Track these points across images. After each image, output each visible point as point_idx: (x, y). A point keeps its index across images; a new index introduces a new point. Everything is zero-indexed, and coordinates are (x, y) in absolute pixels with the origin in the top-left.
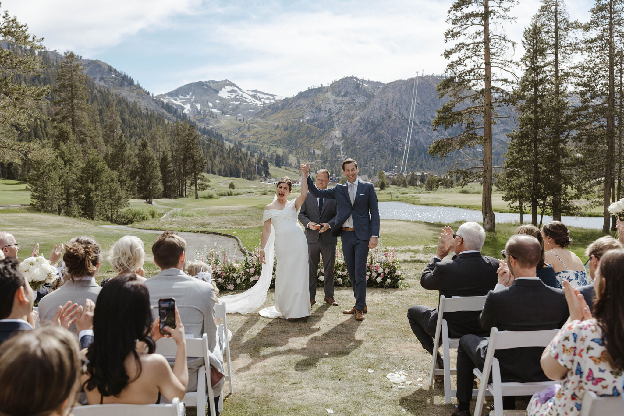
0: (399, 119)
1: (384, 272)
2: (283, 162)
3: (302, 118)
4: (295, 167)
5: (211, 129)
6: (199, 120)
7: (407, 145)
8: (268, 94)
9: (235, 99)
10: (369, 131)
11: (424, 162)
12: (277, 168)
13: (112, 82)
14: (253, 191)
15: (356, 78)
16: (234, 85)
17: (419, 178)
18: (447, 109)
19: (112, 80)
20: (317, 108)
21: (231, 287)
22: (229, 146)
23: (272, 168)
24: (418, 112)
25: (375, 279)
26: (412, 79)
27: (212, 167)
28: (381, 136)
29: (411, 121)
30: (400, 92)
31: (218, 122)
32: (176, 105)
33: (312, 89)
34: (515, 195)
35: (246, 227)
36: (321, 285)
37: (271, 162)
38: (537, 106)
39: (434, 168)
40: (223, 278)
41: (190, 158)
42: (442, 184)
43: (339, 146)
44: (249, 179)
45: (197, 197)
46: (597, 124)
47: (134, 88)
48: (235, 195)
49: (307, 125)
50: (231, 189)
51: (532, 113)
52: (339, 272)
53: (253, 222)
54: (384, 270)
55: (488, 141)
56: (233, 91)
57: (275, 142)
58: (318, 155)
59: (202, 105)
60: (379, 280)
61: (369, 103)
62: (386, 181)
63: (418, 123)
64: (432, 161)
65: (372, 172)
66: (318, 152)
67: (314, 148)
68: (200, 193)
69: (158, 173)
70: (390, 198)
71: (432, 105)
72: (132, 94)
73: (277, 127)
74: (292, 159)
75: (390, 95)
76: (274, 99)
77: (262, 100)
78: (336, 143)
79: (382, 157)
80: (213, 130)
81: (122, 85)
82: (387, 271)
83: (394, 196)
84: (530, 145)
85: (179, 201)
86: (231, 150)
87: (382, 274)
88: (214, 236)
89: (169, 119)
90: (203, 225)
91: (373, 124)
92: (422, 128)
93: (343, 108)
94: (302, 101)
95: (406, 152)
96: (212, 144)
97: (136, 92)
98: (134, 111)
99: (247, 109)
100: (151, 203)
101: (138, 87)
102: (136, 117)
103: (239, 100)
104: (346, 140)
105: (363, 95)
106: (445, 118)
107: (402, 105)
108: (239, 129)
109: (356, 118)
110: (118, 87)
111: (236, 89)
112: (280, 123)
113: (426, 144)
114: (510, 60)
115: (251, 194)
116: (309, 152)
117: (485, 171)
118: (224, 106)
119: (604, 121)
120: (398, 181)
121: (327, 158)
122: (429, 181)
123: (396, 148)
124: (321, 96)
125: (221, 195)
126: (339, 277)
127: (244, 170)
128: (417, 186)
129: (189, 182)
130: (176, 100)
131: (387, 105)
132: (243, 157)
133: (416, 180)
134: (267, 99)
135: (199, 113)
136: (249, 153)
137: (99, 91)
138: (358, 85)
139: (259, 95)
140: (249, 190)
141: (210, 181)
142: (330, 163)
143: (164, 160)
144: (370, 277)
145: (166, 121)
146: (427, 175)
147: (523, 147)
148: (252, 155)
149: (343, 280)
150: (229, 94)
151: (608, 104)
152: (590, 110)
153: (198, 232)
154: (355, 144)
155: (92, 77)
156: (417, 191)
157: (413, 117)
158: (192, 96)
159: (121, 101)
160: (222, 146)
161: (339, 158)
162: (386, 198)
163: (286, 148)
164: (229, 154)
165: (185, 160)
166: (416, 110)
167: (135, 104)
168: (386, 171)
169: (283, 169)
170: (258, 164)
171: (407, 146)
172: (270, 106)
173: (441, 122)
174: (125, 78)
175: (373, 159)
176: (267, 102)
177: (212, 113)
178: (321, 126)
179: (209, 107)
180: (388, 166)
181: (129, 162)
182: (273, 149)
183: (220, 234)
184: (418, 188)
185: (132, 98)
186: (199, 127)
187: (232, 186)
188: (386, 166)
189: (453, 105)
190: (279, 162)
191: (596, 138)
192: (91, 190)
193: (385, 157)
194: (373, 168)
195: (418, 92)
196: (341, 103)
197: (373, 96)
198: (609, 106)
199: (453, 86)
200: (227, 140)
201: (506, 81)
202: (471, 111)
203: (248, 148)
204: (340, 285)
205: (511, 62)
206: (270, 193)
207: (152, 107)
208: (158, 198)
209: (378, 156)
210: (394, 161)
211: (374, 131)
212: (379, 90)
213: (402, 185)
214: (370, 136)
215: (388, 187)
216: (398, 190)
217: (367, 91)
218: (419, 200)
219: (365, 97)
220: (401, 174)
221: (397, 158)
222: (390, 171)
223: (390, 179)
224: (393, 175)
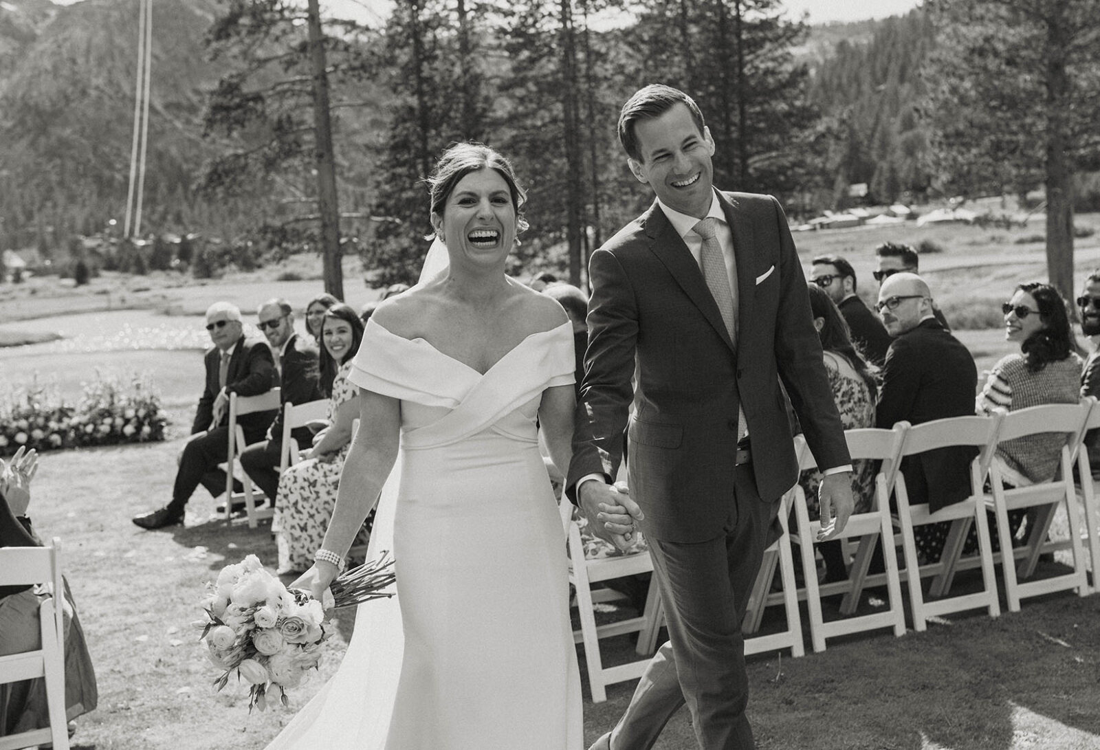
0: (111, 98)
1: (137, 416)
7: (137, 167)
10: (29, 131)
11: (185, 208)
17: (176, 250)
18: (229, 89)
24: (159, 79)
25: (122, 429)
28: (63, 143)
29: (142, 102)
30: (106, 26)
34: (392, 276)
38: (422, 80)
39: (211, 223)
42: (232, 260)
46: (546, 115)
51: (413, 94)
52: (52, 424)
54: (137, 411)
55: (326, 158)
60: (129, 430)
61: (22, 54)
62: (89, 262)
63: (159, 107)
64: (205, 205)
65: (49, 238)
70: (104, 305)
71: (193, 61)
75: (78, 34)
79: (72, 199)
82: (142, 413)
83: (115, 298)
84: (414, 166)
87: (134, 420)
91: (39, 113)
92: (171, 121)
95: (136, 185)
106: (227, 109)
107: (113, 59)
113: (186, 160)
117: (324, 226)
119: (558, 109)
120: (121, 259)
122: (200, 256)
123: (107, 173)
126: (54, 432)
128: (172, 269)
131: (74, 61)
133: (168, 254)
144: (112, 425)
146: (193, 241)
147: (399, 170)
149: (63, 438)
151: (564, 72)
152: (532, 87)
156: (173, 283)
157: (144, 92)
162: (93, 306)
166: (152, 74)
168: (88, 235)
171: (138, 170)
173: (218, 117)
175: (49, 204)
180: (92, 221)
184: (175, 274)
188: (86, 222)
189: (242, 77)
191: (546, 145)
193: (79, 199)
194: (50, 229)
195: (155, 27)
197: (33, 38)
198: (565, 78)
199: (238, 33)
201: (352, 24)
202: (285, 92)
204: (58, 447)
209: (60, 197)
210: (106, 209)
211: (43, 130)
212: (48, 22)
213: (133, 269)
214: (33, 144)
215: (97, 275)
216: (123, 284)
217: (16, 22)
218: (179, 303)
219: (9, 39)
220: (128, 241)
221: (112, 200)
222: (98, 235)
223: (99, 254)
224: (105, 244)
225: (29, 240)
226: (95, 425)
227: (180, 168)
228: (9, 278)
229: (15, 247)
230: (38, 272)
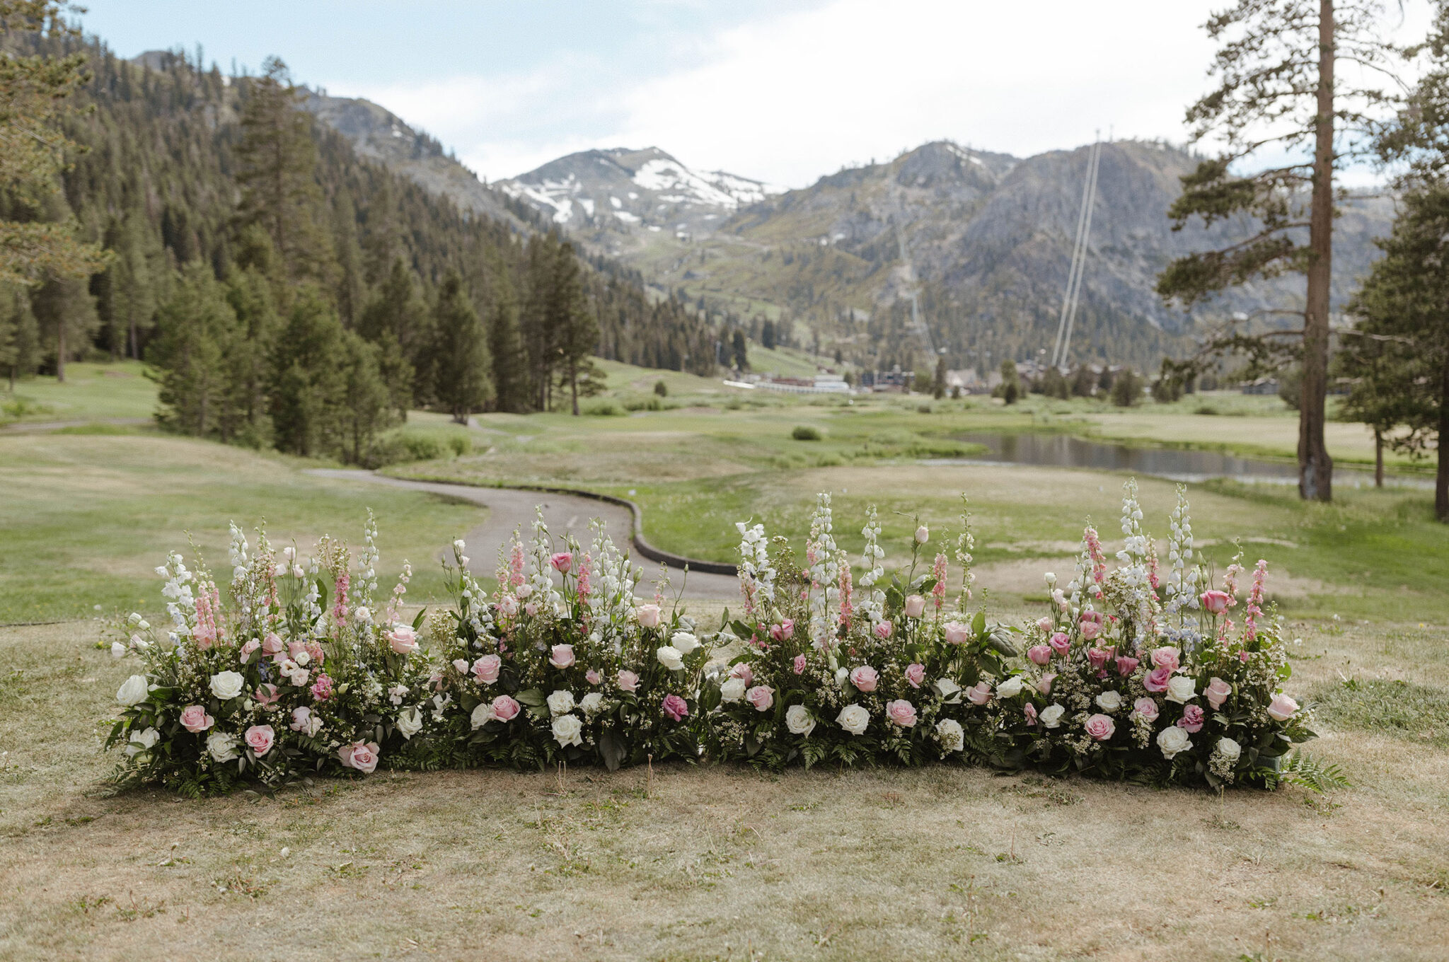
0: (1054, 241)
1: (1202, 700)
2: (779, 338)
3: (827, 235)
4: (808, 350)
5: (618, 258)
6: (587, 238)
7: (1071, 302)
8: (748, 181)
9: (673, 191)
10: (980, 268)
11: (1109, 340)
12: (766, 351)
13: (394, 148)
14: (708, 401)
15: (953, 145)
16: (671, 158)
17: (1097, 379)
18: (1211, 174)
19: (395, 144)
20: (861, 213)
21: (363, 755)
22: (657, 300)
23: (754, 351)
24: (1097, 225)
25: (1153, 737)
26: (1086, 149)
27: (617, 345)
29: (1081, 245)
30: (1056, 177)
31: (632, 242)
32: (539, 203)
33: (850, 171)
35: (669, 479)
36: (849, 758)
37: (751, 336)
39: (1133, 357)
40: (320, 711)
41: (561, 320)
43: (909, 302)
44: (701, 375)
45: (575, 413)
47: (444, 162)
48: (667, 408)
49: (837, 252)
50: (659, 398)
52: (946, 686)
53: (690, 469)
54: (1202, 684)
55: (1322, 260)
56: (667, 172)
57: (763, 290)
58: (861, 322)
59: (598, 204)
60: (1174, 740)
61: (982, 201)
62: (1019, 384)
63: (1096, 250)
64: (1128, 341)
65: (986, 363)
66: (862, 315)
67: (852, 307)
68: (583, 402)
69: (483, 353)
70: (1028, 423)
72: (438, 177)
73: (768, 257)
74: (801, 331)
75: (1032, 183)
76: (761, 191)
77: (735, 194)
78: (904, 295)
79: (1011, 328)
80: (622, 261)
81: (416, 156)
82: (1218, 691)
83: (1039, 418)
85: (533, 419)
86: (661, 307)
87: (1192, 712)
88: (578, 500)
89: (521, 235)
90: (560, 473)
91: (990, 253)
92: (1105, 264)
93: (922, 212)
94: (828, 197)
95: (1067, 319)
96: (615, 295)
97: (446, 173)
98: (442, 214)
99: (699, 214)
100: (463, 422)
101: (453, 161)
102: (446, 227)
103: (681, 192)
104: (927, 289)
105: (970, 184)
106: (1206, 197)
107: (1059, 206)
108: (681, 261)
109: (952, 238)
110: (407, 161)
111: (673, 166)
112: (775, 248)
114: (1386, 43)
115: (702, 409)
116: (840, 314)
118: (646, 205)
120: (1046, 385)
121: (881, 328)
122: (1120, 386)
123: (1043, 307)
124: (871, 185)
125: (633, 409)
126: (949, 711)
127: (689, 353)
128: (1091, 396)
129: (557, 376)
130: (537, 191)
131: (1025, 208)
132: (687, 325)
133: (1089, 382)
134: (747, 191)
135: (589, 221)
136: (702, 315)
137: (365, 168)
138: (958, 159)
139: (728, 181)
140: (699, 400)
141: (604, 376)
142: (889, 342)
143: (499, 327)
144: (1122, 719)
145: (514, 238)
146: (1114, 373)
148: (709, 321)
149: (971, 732)
150: (660, 179)
153: (539, 489)
154: (947, 298)
155: (348, 136)
156: (1092, 408)
157: (1085, 236)
158: (573, 183)
159: (413, 192)
160: (639, 300)
161: (908, 329)
162: (1020, 424)
163: (789, 305)
164: (655, 316)
165: (549, 326)
166: (1093, 221)
167: (444, 198)
168: (1020, 361)
169: (779, 352)
170: (722, 341)
171: (1070, 306)
172: (753, 208)
173: (1196, 205)
174: (422, 140)
175: (990, 332)
176: (747, 198)
177: (618, 222)
178: (869, 254)
179: (613, 209)
180: (1024, 349)
181: (416, 327)
182: (758, 307)
183: (595, 497)
184: (1093, 401)
185: (436, 185)
186: (588, 254)
187: (660, 389)
188: (1020, 350)
190: (771, 336)
192: (300, 383)
193: (1017, 329)
194: (988, 354)
195: (1100, 178)
196: (916, 202)
197: (993, 187)
200: (652, 285)
201: (1376, 96)
203: (701, 304)
204: (954, 760)
205: (1389, 47)
206: (747, 407)
207: (483, 206)
208: (486, 411)
209: (1001, 326)
210: (1038, 339)
211: (991, 268)
212: (1007, 173)
213: (1057, 393)
214: (983, 281)
215: (1024, 397)
216: (1047, 406)
217: (979, 173)
218: (1097, 428)
219: (973, 189)
220: (1055, 369)
221: (1044, 331)
222: (1029, 362)
223: (1028, 379)
224: (1034, 371)
225: (969, 363)
226: (1071, 709)
227: (1109, 307)
228: (949, 394)
229: (956, 368)
230: (973, 391)
